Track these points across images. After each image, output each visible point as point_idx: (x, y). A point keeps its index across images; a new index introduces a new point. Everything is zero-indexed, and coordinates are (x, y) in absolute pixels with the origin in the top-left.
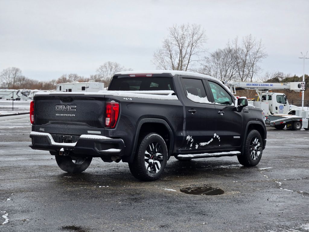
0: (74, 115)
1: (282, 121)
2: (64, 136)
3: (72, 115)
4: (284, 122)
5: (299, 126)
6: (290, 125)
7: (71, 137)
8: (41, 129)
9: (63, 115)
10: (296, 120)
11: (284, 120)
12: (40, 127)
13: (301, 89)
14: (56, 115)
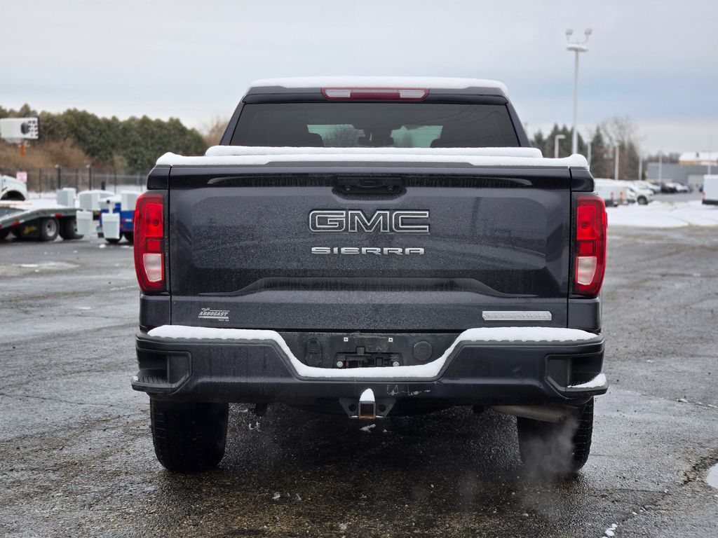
0: (422, 250)
1: (17, 219)
2: (346, 339)
3: (407, 250)
4: (22, 221)
5: (51, 230)
6: (34, 228)
7: (391, 340)
8: (206, 314)
9: (355, 250)
10: (47, 215)
11: (22, 217)
12: (202, 305)
13: (28, 136)
14: (314, 249)
